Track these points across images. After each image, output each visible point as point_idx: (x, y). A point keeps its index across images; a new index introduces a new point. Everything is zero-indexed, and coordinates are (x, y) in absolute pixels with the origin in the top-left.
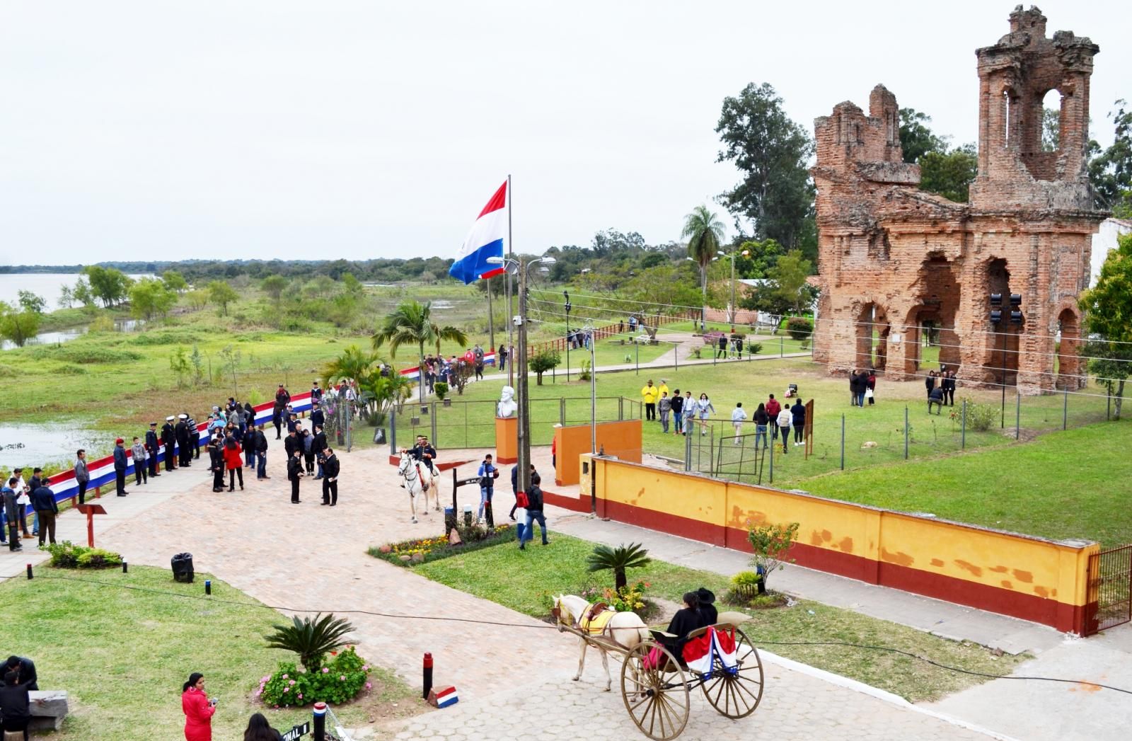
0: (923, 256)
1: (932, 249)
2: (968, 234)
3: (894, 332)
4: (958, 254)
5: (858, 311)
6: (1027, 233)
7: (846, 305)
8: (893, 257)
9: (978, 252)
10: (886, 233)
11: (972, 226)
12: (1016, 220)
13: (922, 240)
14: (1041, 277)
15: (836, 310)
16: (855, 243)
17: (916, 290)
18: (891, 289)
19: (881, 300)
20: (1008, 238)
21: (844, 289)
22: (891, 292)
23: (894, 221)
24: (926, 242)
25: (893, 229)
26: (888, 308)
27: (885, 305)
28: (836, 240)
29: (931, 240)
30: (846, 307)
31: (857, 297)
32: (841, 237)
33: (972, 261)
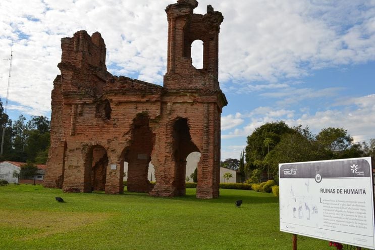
0: (134, 116)
1: (141, 112)
2: (164, 103)
3: (112, 163)
4: (158, 114)
5: (86, 150)
6: (202, 103)
7: (77, 147)
8: (112, 117)
9: (170, 114)
10: (108, 103)
11: (166, 99)
12: (196, 95)
13: (133, 106)
14: (211, 128)
15: (70, 150)
16: (87, 109)
17: (128, 137)
18: (110, 136)
19: (104, 143)
20: (189, 106)
21: (77, 137)
22: (111, 138)
23: (116, 94)
24: (136, 108)
25: (115, 99)
26: (108, 148)
27: (107, 146)
28: (73, 106)
29: (140, 106)
30: (77, 149)
31: (86, 142)
32: (77, 105)
33: (166, 120)
